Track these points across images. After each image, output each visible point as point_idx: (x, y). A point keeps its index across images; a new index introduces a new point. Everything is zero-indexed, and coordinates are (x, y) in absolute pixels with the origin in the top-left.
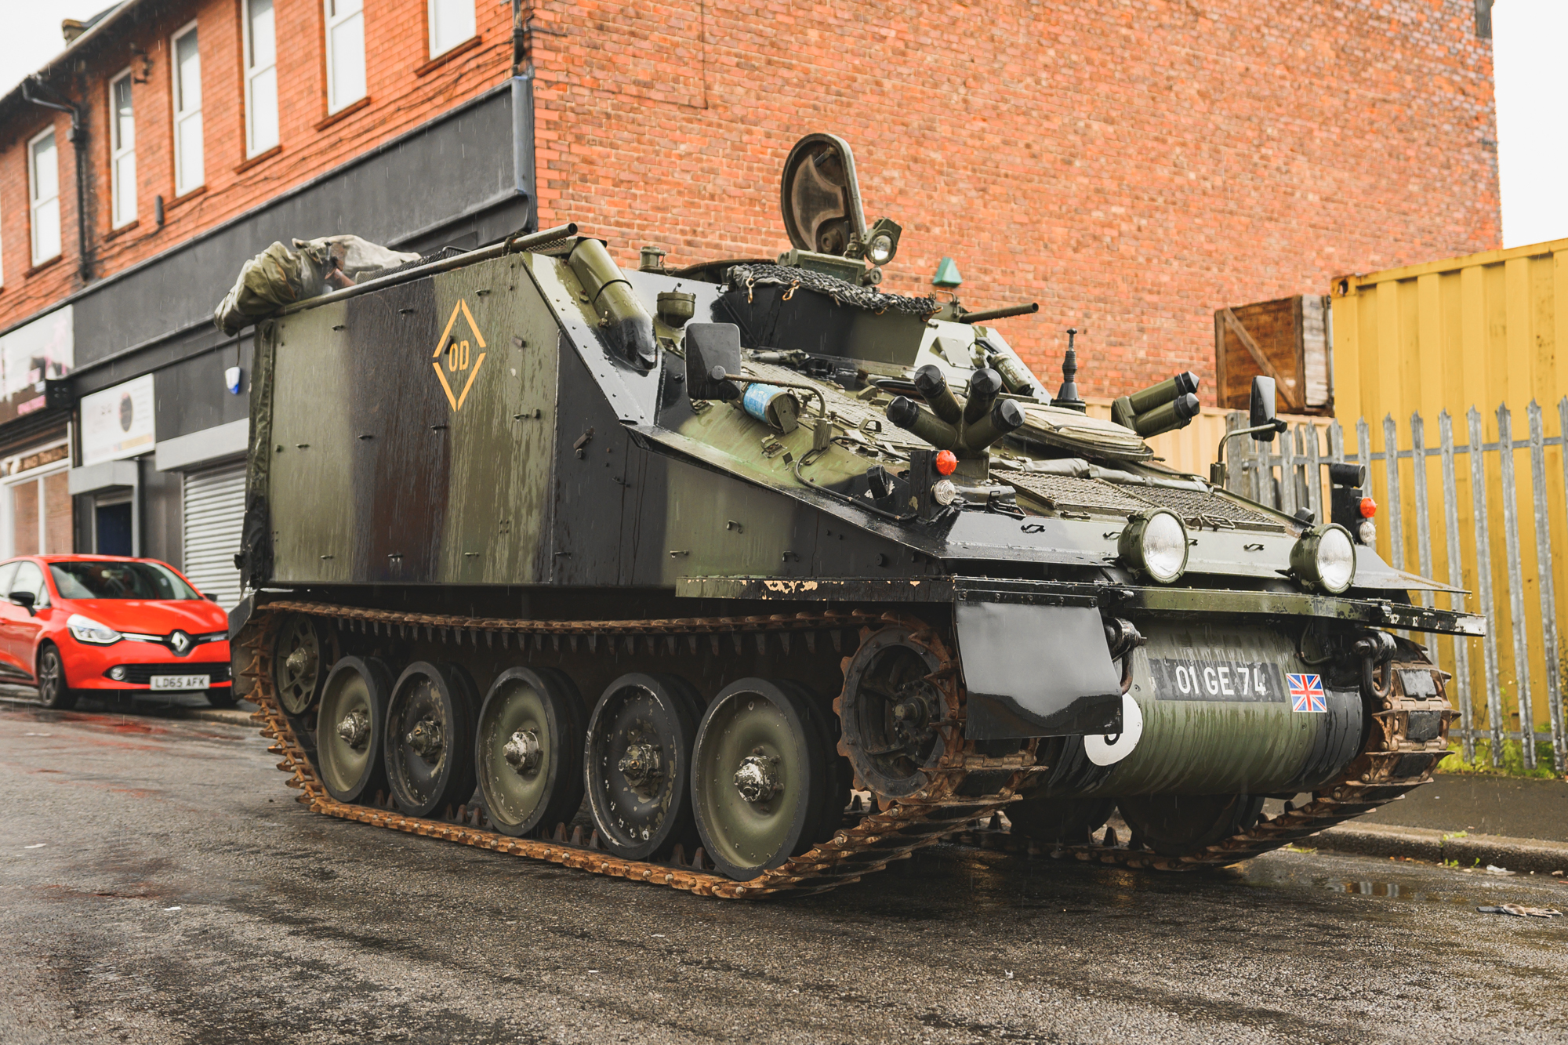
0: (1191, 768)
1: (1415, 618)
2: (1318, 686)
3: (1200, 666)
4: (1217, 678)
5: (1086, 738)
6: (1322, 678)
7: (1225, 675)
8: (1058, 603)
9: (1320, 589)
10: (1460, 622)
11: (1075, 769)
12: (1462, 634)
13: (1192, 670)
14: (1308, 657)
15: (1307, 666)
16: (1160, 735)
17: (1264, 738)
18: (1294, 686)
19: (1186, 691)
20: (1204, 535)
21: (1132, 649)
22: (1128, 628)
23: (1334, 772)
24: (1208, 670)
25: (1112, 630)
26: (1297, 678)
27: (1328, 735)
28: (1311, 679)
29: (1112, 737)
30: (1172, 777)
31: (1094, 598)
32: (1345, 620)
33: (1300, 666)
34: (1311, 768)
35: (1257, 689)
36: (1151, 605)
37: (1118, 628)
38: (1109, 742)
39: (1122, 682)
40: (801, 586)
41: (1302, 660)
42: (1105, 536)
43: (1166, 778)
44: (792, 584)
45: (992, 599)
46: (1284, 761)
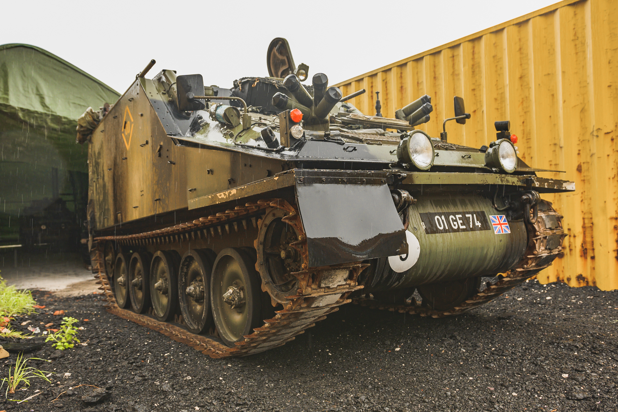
0: (448, 268)
1: (546, 184)
2: (504, 221)
3: (447, 215)
4: (456, 221)
5: (390, 258)
6: (507, 217)
7: (460, 219)
8: (362, 183)
9: (502, 171)
10: (564, 185)
11: (385, 275)
12: (566, 191)
13: (443, 217)
14: (499, 207)
15: (499, 211)
16: (430, 254)
17: (482, 249)
18: (494, 221)
19: (442, 228)
20: (441, 152)
21: (408, 206)
22: (405, 194)
23: (516, 262)
24: (451, 217)
25: (397, 197)
26: (495, 217)
27: (512, 245)
28: (501, 217)
29: (404, 256)
30: (438, 274)
31: (384, 179)
32: (516, 186)
33: (495, 211)
34: (505, 261)
35: (477, 224)
36: (417, 182)
37: (399, 195)
38: (402, 259)
39: (404, 223)
40: (230, 193)
41: (496, 209)
42: (391, 152)
43: (435, 274)
44: (227, 193)
45: (321, 182)
46: (493, 259)
